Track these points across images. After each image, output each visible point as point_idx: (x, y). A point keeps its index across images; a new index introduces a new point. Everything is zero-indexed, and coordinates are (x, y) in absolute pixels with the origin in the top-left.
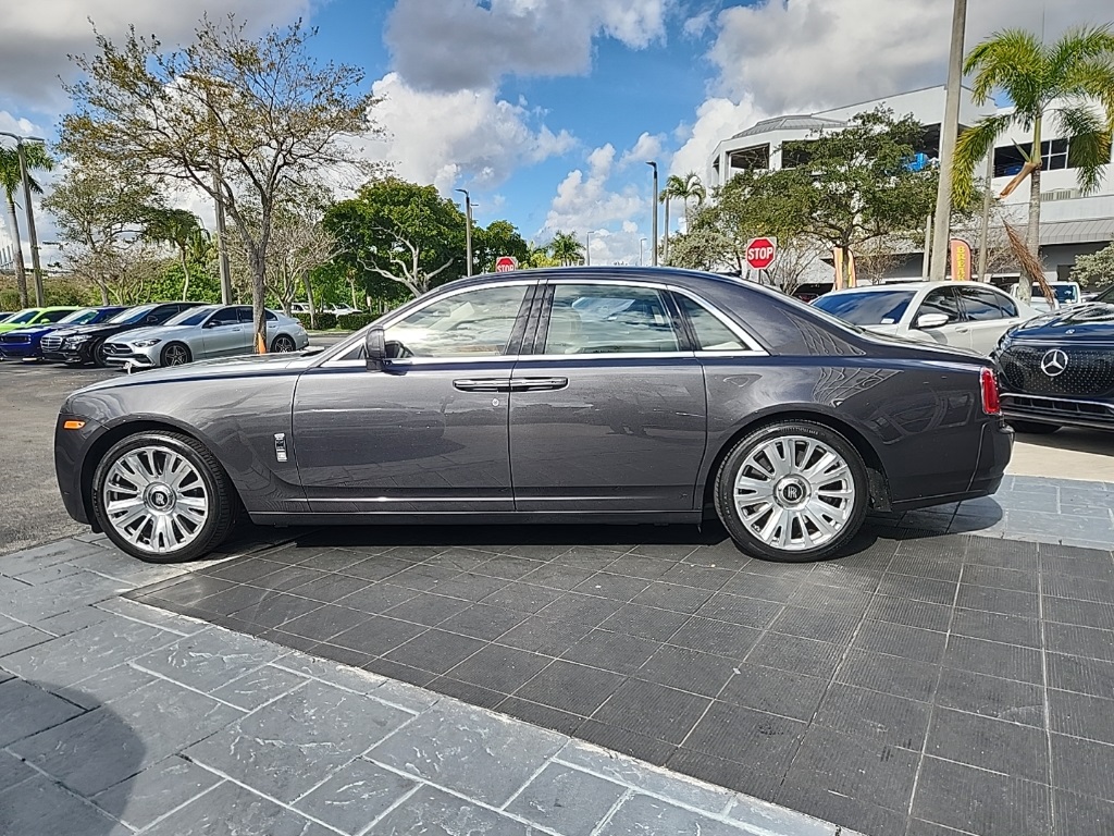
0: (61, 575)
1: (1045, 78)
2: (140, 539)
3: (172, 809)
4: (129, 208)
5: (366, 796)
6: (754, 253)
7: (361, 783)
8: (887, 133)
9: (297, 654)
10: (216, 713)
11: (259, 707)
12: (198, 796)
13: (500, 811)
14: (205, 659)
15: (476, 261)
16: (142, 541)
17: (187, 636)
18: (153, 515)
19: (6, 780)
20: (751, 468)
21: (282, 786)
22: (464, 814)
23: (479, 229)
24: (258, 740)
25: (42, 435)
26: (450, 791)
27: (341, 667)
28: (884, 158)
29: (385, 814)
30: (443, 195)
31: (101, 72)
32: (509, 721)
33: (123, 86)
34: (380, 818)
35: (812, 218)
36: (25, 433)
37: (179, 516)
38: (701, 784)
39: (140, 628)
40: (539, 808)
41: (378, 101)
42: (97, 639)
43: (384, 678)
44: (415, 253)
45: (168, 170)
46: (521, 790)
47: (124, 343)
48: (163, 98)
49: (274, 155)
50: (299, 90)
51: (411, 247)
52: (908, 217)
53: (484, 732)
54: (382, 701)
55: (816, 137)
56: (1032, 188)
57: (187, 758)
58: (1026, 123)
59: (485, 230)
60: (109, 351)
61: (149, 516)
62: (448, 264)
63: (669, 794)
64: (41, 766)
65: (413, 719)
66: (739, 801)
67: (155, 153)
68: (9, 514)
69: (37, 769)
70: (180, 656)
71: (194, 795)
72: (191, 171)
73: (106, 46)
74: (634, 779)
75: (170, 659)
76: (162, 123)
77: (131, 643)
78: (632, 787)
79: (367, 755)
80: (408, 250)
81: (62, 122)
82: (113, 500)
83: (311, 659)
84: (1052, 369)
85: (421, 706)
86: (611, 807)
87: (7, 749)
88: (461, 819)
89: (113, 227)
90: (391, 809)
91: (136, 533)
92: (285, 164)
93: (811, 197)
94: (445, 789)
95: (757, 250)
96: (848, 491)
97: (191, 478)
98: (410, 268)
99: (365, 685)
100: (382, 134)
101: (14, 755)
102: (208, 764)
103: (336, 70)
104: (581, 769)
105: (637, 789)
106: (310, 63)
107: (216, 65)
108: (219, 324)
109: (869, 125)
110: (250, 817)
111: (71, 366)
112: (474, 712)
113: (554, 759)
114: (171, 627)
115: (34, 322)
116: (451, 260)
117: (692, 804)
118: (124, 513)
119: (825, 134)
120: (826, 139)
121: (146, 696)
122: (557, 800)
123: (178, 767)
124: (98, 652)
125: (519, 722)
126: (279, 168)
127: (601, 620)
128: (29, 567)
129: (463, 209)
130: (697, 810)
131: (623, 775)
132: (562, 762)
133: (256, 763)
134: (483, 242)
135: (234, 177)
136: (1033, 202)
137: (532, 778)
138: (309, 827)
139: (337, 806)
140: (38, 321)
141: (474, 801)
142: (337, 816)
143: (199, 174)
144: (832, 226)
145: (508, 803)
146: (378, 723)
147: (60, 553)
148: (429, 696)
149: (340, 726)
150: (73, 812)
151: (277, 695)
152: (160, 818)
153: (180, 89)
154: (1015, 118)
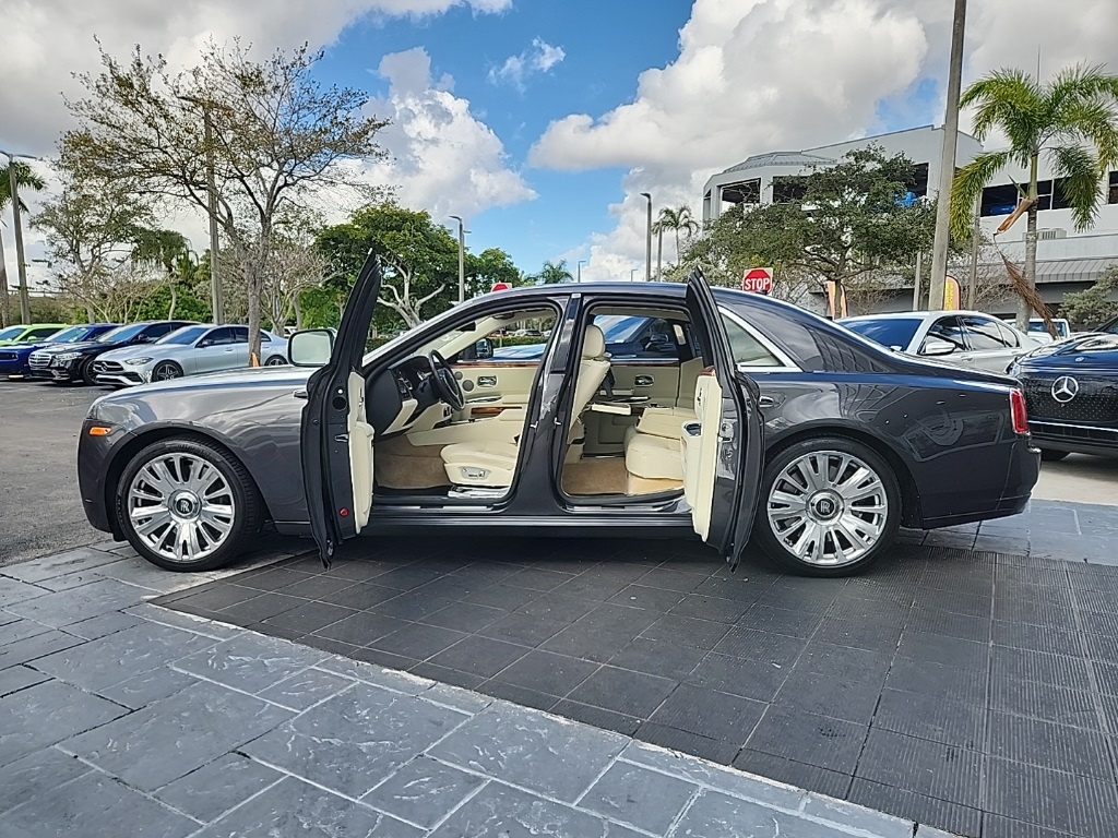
0: (82, 582)
1: (1041, 117)
2: (163, 547)
3: (237, 803)
4: (118, 227)
5: (434, 791)
6: (751, 283)
7: (427, 779)
8: (879, 171)
9: (339, 658)
10: (266, 713)
11: (309, 708)
12: (262, 791)
13: (573, 806)
14: (246, 663)
15: (467, 287)
16: (165, 549)
17: (223, 640)
18: (177, 523)
19: (61, 776)
20: (784, 481)
21: (347, 781)
22: (537, 809)
23: (471, 256)
24: (315, 739)
25: (38, 449)
26: (518, 787)
27: (386, 670)
28: (877, 194)
29: (457, 808)
30: (435, 221)
31: (104, 90)
32: (567, 723)
33: (127, 105)
34: (453, 812)
35: (806, 251)
36: (21, 447)
37: (204, 524)
38: (771, 782)
39: (174, 633)
40: (612, 803)
41: (380, 125)
42: (131, 642)
43: (431, 682)
44: (407, 278)
45: (166, 189)
46: (591, 787)
47: (116, 361)
48: (165, 117)
49: (275, 175)
50: (302, 112)
51: (402, 272)
52: (899, 252)
53: (544, 732)
54: (434, 702)
55: (809, 172)
56: (1029, 223)
57: (244, 755)
58: (1023, 159)
59: (478, 257)
60: (99, 369)
61: (173, 523)
62: (440, 290)
63: (741, 791)
64: (96, 764)
65: (469, 720)
66: (812, 798)
67: (156, 171)
68: (19, 524)
69: (92, 765)
70: (219, 659)
71: (259, 790)
72: (190, 190)
73: (111, 65)
74: (703, 777)
75: (210, 662)
76: (164, 141)
77: (167, 647)
78: (703, 785)
79: (428, 753)
80: (400, 275)
81: (63, 138)
82: (137, 506)
83: (355, 663)
84: (1064, 396)
85: (475, 708)
86: (684, 803)
87: (56, 746)
88: (535, 813)
89: (103, 246)
90: (462, 803)
91: (159, 541)
92: (286, 184)
93: (806, 231)
94: (513, 786)
95: (754, 280)
96: (881, 508)
97: (218, 485)
98: (401, 294)
99: (413, 687)
100: (384, 158)
101: (66, 752)
102: (267, 761)
103: (340, 94)
104: (648, 767)
105: (707, 786)
106: (314, 86)
107: (219, 86)
108: (212, 344)
109: (862, 163)
110: (319, 811)
111: (60, 384)
112: (530, 714)
113: (618, 758)
114: (205, 632)
115: (21, 340)
116: (443, 286)
117: (766, 800)
118: (147, 520)
119: (818, 170)
120: (819, 174)
121: (192, 696)
122: (629, 796)
123: (237, 763)
124: (134, 655)
125: (576, 724)
126: (280, 188)
127: (642, 629)
128: (48, 574)
129: (455, 235)
130: (772, 806)
131: (692, 774)
132: (627, 761)
133: (316, 760)
134: (475, 268)
135: (233, 197)
136: (1030, 237)
137: (600, 776)
138: (382, 820)
139: (405, 801)
140: (26, 337)
141: (544, 797)
142: (409, 810)
143: (199, 194)
144: (825, 260)
145: (579, 799)
146: (435, 723)
147: (78, 561)
148: (481, 699)
149: (396, 727)
150: (136, 806)
151: (326, 697)
152: (228, 812)
153: (183, 109)
154: (1011, 155)
